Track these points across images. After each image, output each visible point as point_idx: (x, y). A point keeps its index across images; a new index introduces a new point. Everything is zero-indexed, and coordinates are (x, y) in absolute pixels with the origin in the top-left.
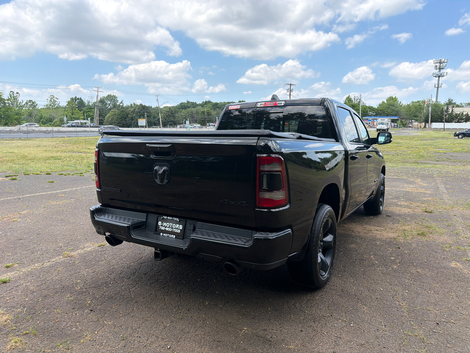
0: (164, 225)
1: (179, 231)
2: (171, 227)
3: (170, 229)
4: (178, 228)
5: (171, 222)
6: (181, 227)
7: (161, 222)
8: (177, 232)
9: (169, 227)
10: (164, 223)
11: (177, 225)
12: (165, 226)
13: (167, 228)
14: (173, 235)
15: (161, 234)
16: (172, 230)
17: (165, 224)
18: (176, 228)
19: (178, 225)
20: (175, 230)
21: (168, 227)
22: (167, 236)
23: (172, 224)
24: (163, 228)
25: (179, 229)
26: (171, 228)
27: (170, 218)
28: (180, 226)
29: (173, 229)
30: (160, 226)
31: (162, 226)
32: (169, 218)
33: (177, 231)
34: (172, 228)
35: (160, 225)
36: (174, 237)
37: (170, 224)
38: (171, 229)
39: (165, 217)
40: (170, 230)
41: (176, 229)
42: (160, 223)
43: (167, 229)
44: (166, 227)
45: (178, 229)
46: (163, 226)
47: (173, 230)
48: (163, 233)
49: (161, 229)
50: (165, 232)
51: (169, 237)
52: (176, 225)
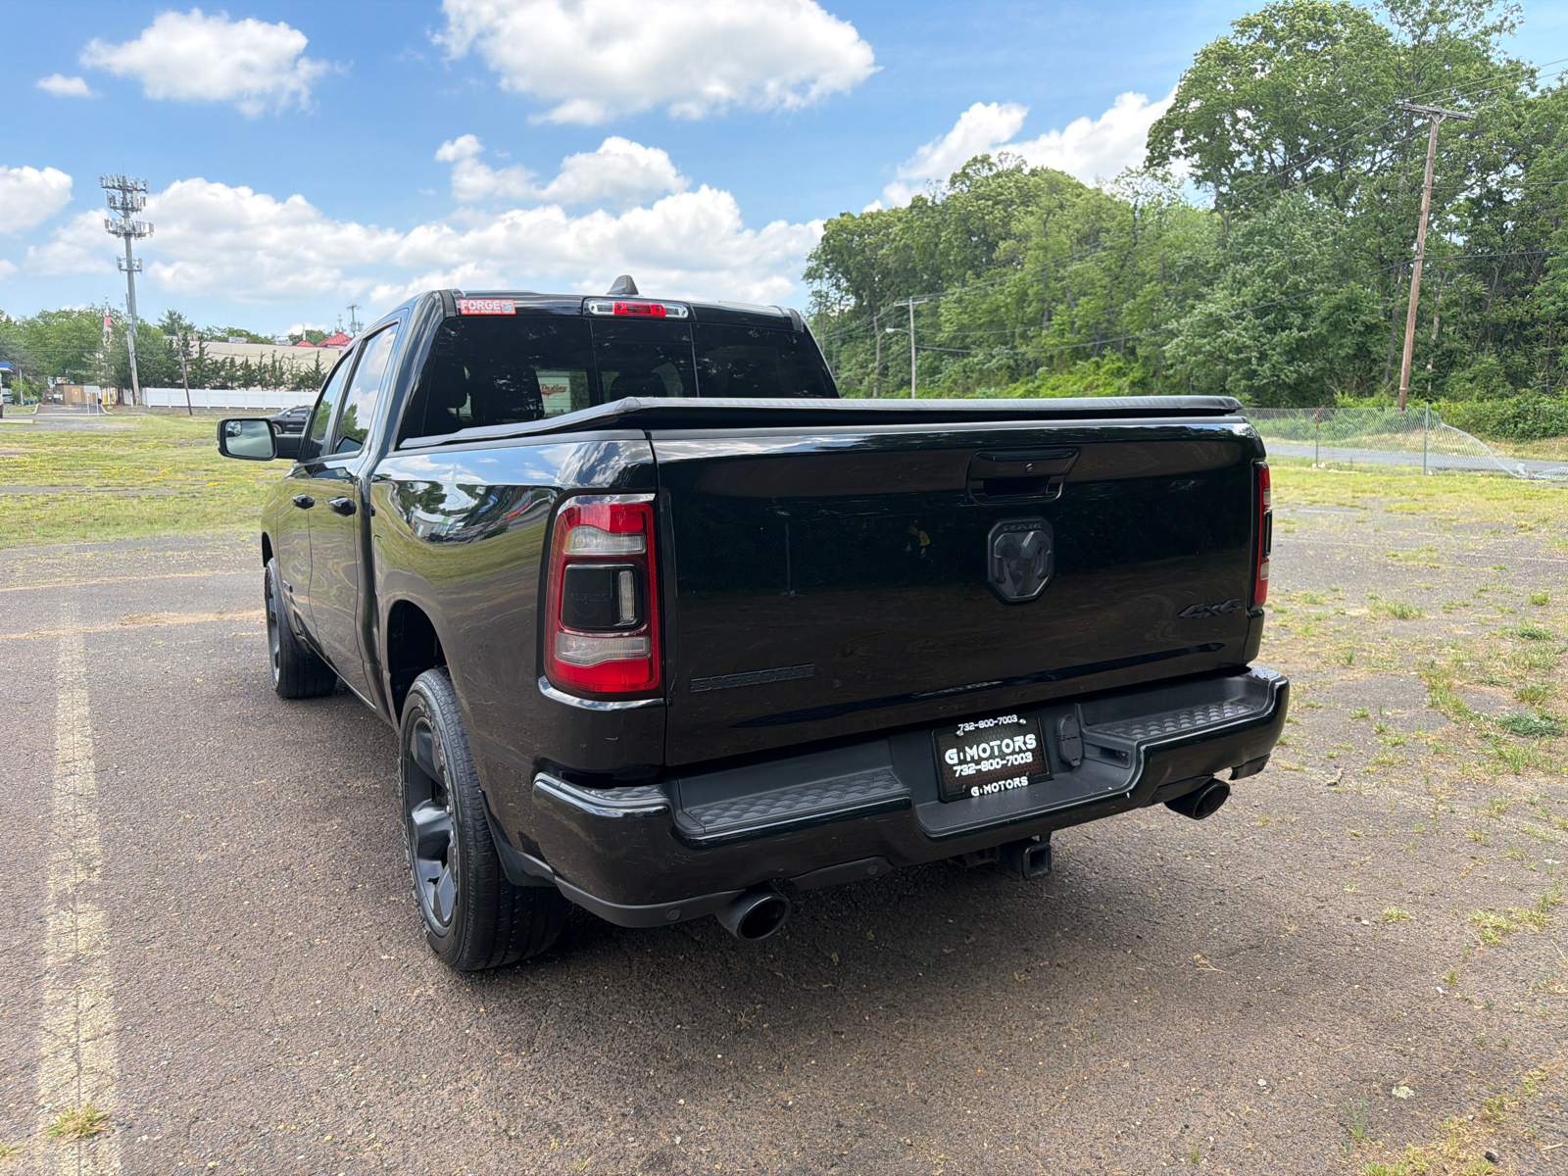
0: (972, 757)
1: (1029, 758)
2: (996, 753)
3: (998, 763)
4: (1022, 747)
5: (994, 736)
6: (1031, 741)
7: (955, 750)
8: (1022, 762)
9: (992, 756)
10: (967, 749)
11: (1016, 739)
12: (976, 758)
13: (983, 763)
14: (1018, 779)
15: (975, 791)
16: (1005, 762)
17: (972, 752)
18: (1017, 750)
19: (1019, 740)
20: (1016, 760)
21: (987, 759)
22: (1000, 790)
23: (998, 742)
24: (969, 770)
25: (1028, 750)
26: (997, 757)
27: (989, 724)
28: (1028, 736)
29: (1007, 758)
30: (954, 765)
31: (962, 762)
32: (982, 724)
33: (1022, 758)
34: (1003, 756)
35: (956, 761)
36: (1024, 781)
37: (992, 744)
38: (998, 760)
39: (970, 727)
40: (996, 764)
41: (1018, 753)
42: (951, 756)
43: (985, 766)
44: (978, 763)
45: (1024, 752)
46: (969, 759)
47: (1008, 761)
48: (980, 787)
49: (963, 774)
50: (982, 778)
51: (1006, 788)
52: (1013, 742)
